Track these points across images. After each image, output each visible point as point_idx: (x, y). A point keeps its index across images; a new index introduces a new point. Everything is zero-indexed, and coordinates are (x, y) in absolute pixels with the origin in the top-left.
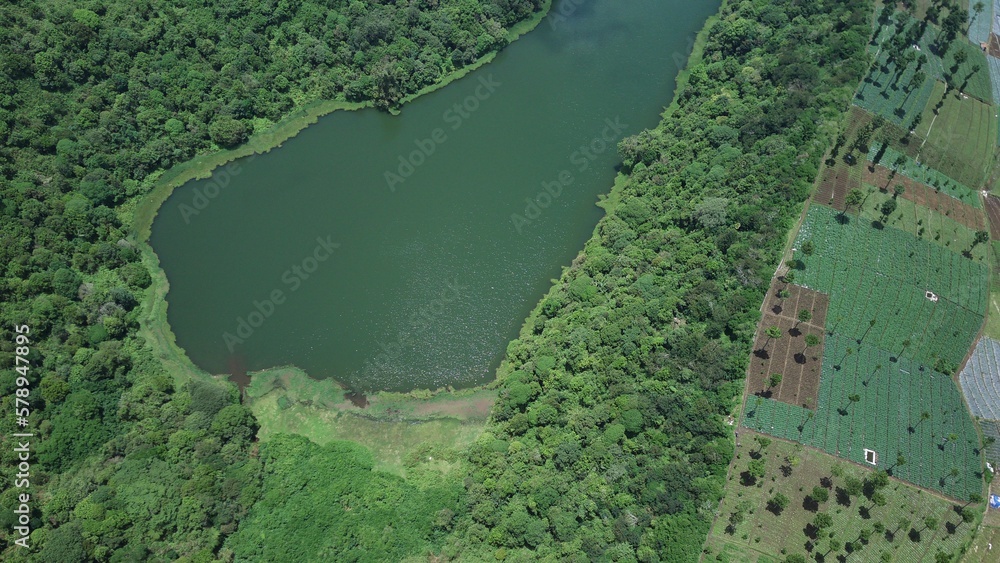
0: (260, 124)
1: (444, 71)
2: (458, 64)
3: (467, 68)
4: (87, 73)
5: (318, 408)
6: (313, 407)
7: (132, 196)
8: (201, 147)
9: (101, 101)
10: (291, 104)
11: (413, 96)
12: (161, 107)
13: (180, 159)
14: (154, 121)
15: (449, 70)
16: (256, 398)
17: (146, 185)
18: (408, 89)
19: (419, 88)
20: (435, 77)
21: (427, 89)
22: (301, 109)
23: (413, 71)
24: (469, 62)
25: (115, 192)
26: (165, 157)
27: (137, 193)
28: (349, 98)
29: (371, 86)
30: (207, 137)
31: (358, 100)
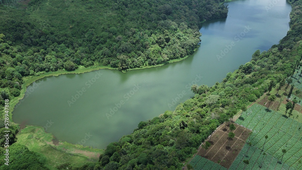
0: (81, 67)
1: (145, 65)
2: (150, 64)
3: (152, 66)
4: (38, 43)
5: (40, 141)
6: (39, 141)
7: (31, 75)
8: (60, 69)
9: (37, 50)
10: (93, 64)
11: (131, 69)
12: (54, 56)
13: (52, 70)
14: (49, 59)
15: (146, 65)
16: (23, 133)
17: (37, 74)
18: (130, 67)
19: (134, 68)
20: (140, 65)
21: (137, 68)
22: (96, 66)
23: (134, 62)
24: (153, 64)
25: (25, 72)
26: (47, 68)
27: (33, 75)
28: (112, 66)
29: (118, 63)
30: (63, 66)
31: (114, 67)
